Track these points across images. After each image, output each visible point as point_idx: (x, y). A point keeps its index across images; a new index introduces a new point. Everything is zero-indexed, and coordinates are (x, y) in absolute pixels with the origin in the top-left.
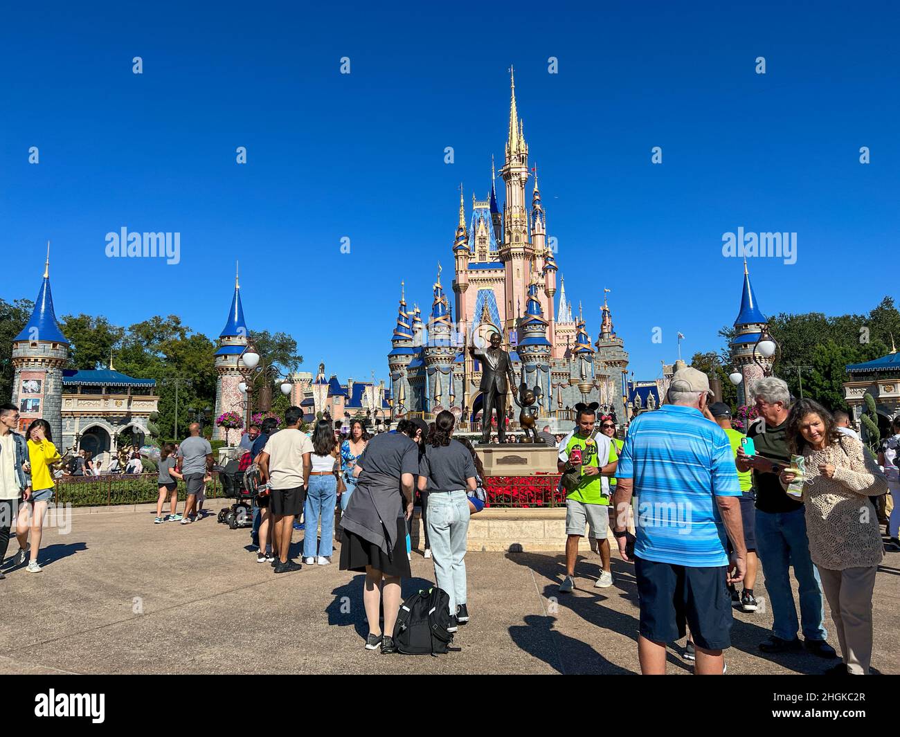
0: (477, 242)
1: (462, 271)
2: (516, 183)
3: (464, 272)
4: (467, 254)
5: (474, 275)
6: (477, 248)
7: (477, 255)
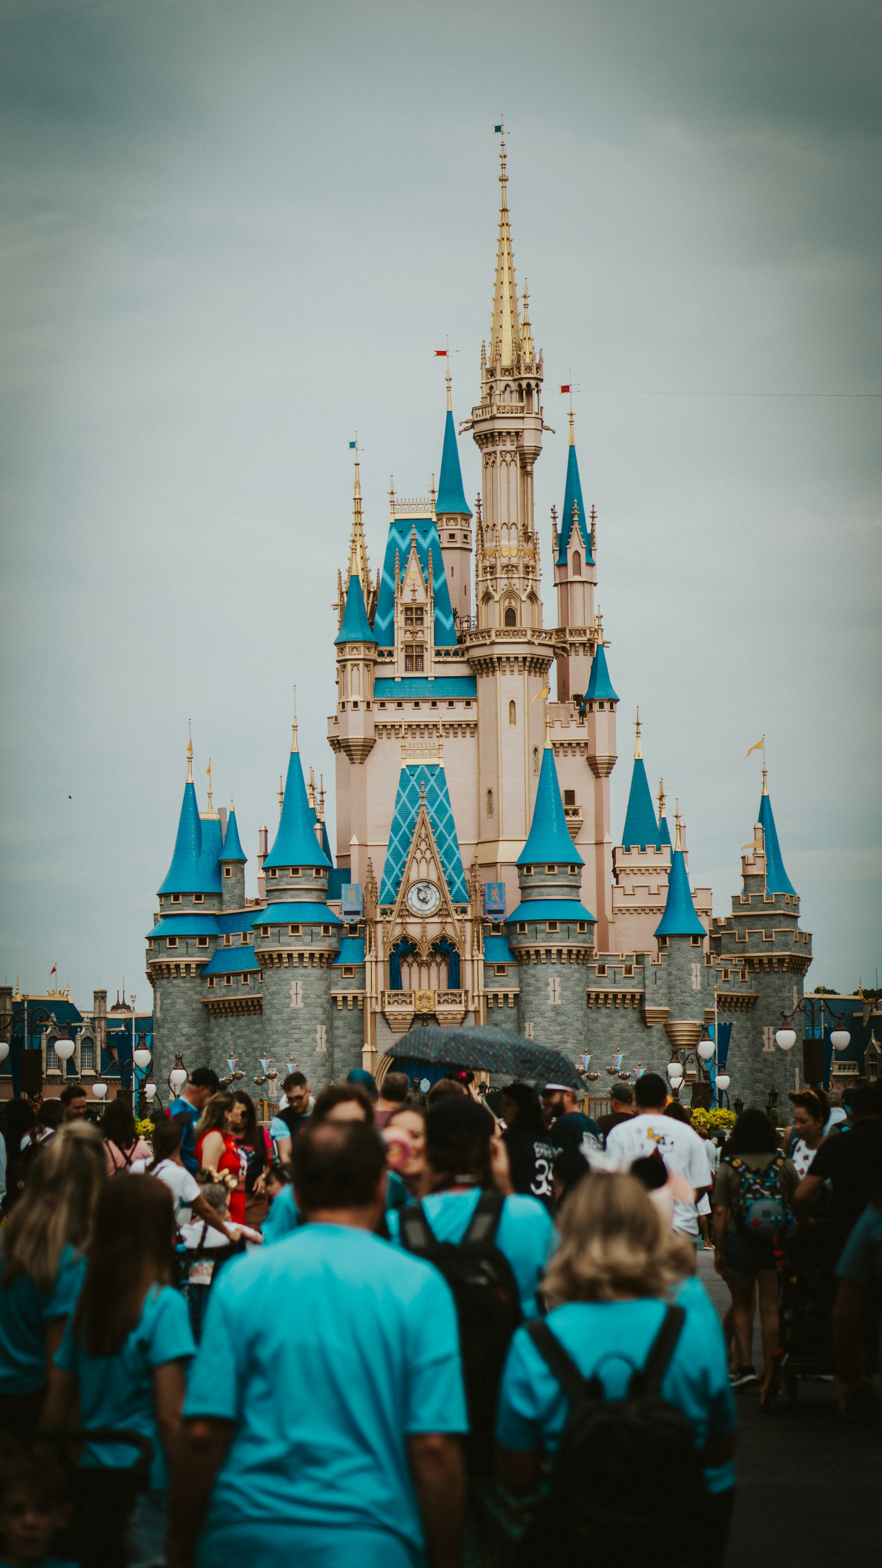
0: (400, 620)
1: (356, 704)
2: (508, 458)
3: (362, 706)
4: (373, 655)
5: (390, 715)
6: (401, 637)
7: (399, 656)
